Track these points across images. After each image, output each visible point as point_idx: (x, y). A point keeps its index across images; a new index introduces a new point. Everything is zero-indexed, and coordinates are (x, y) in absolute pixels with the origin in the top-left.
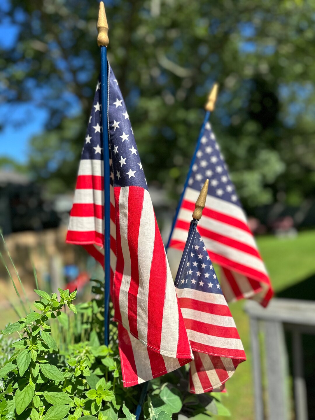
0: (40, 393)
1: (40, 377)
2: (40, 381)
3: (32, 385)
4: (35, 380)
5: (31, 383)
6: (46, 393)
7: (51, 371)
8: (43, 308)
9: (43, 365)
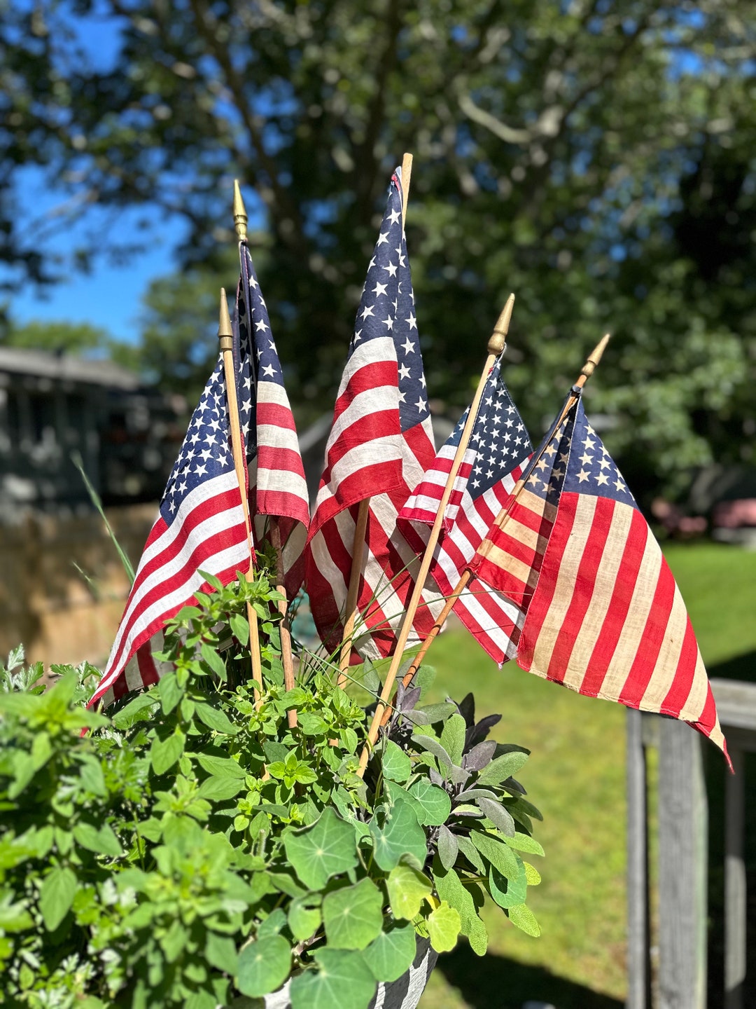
0: (193, 755)
1: (193, 725)
2: (194, 731)
3: (179, 736)
4: (185, 728)
5: (178, 731)
6: (201, 756)
7: (214, 716)
8: (210, 603)
9: (201, 705)
